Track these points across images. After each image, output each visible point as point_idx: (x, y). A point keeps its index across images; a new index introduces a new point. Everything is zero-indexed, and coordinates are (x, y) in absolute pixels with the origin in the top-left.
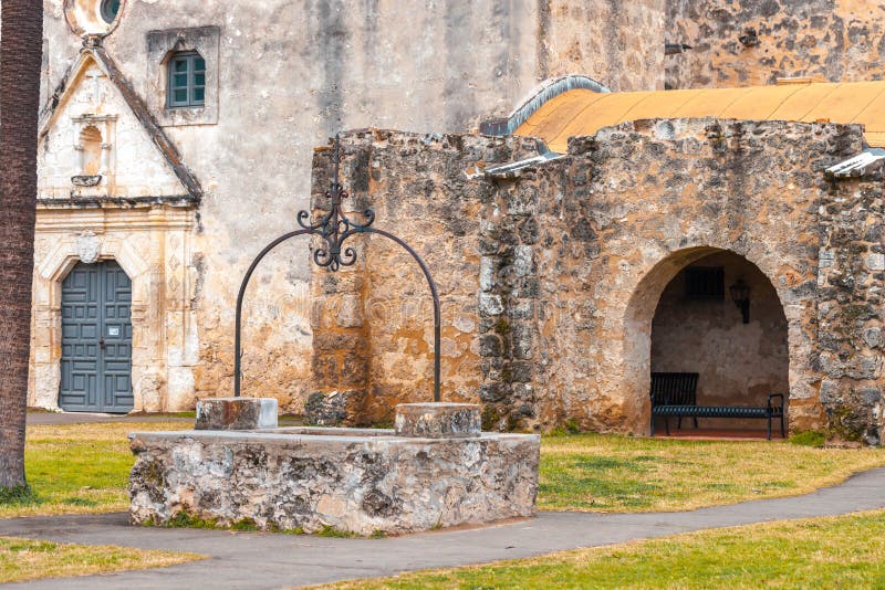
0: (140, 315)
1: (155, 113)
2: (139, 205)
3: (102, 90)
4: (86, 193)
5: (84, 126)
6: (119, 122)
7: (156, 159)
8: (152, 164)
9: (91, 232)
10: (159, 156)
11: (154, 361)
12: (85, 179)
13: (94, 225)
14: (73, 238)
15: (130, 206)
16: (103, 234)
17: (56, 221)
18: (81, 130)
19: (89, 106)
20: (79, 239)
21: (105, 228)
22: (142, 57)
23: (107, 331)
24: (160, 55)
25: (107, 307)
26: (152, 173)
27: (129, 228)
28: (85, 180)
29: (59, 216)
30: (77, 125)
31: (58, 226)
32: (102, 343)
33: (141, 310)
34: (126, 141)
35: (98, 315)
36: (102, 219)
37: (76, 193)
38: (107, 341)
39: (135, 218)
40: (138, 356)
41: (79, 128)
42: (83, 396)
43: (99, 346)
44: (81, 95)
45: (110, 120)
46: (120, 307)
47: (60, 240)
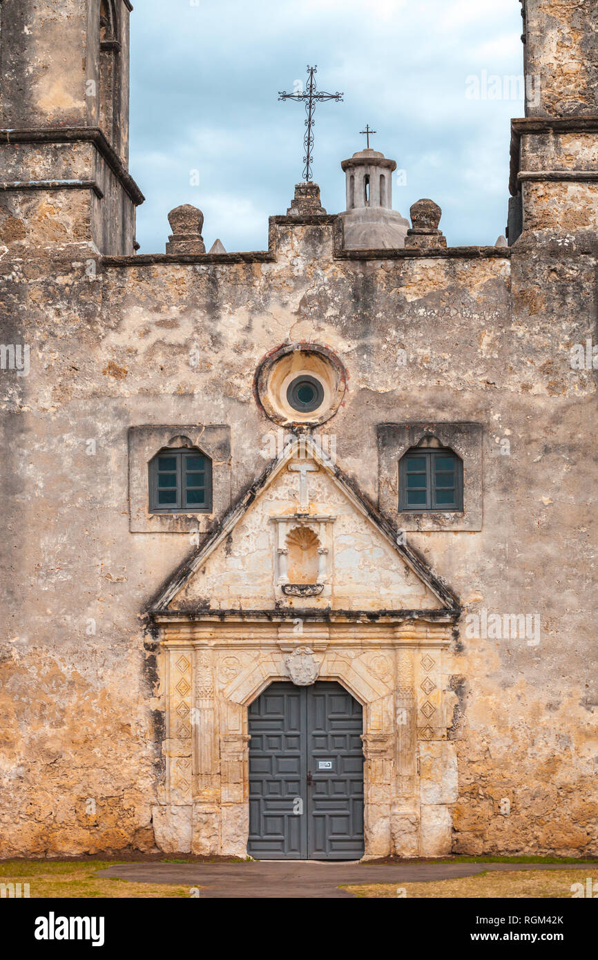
0: (379, 746)
1: (393, 517)
2: (382, 620)
3: (313, 486)
4: (299, 604)
5: (292, 527)
6: (338, 524)
7: (393, 567)
8: (387, 574)
9: (308, 650)
10: (397, 564)
11: (407, 799)
12: (302, 588)
13: (316, 641)
14: (278, 657)
15: (367, 620)
16: (322, 652)
17: (252, 635)
18: (288, 532)
19: (292, 505)
20: (290, 657)
21: (329, 645)
22: (370, 452)
23: (316, 765)
24: (398, 451)
25: (315, 736)
26: (387, 584)
27: (363, 646)
28: (301, 590)
29: (259, 630)
30: (282, 526)
31: (257, 641)
32: (309, 779)
33: (382, 739)
34: (347, 547)
35: (303, 745)
36: (327, 635)
37: (286, 604)
38: (315, 776)
39: (374, 635)
40: (374, 793)
41: (284, 529)
42: (282, 841)
43: (304, 782)
44: (281, 492)
45: (329, 521)
46: (333, 736)
47: (256, 659)
